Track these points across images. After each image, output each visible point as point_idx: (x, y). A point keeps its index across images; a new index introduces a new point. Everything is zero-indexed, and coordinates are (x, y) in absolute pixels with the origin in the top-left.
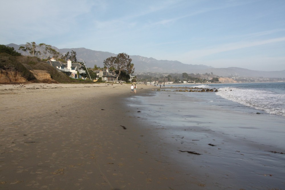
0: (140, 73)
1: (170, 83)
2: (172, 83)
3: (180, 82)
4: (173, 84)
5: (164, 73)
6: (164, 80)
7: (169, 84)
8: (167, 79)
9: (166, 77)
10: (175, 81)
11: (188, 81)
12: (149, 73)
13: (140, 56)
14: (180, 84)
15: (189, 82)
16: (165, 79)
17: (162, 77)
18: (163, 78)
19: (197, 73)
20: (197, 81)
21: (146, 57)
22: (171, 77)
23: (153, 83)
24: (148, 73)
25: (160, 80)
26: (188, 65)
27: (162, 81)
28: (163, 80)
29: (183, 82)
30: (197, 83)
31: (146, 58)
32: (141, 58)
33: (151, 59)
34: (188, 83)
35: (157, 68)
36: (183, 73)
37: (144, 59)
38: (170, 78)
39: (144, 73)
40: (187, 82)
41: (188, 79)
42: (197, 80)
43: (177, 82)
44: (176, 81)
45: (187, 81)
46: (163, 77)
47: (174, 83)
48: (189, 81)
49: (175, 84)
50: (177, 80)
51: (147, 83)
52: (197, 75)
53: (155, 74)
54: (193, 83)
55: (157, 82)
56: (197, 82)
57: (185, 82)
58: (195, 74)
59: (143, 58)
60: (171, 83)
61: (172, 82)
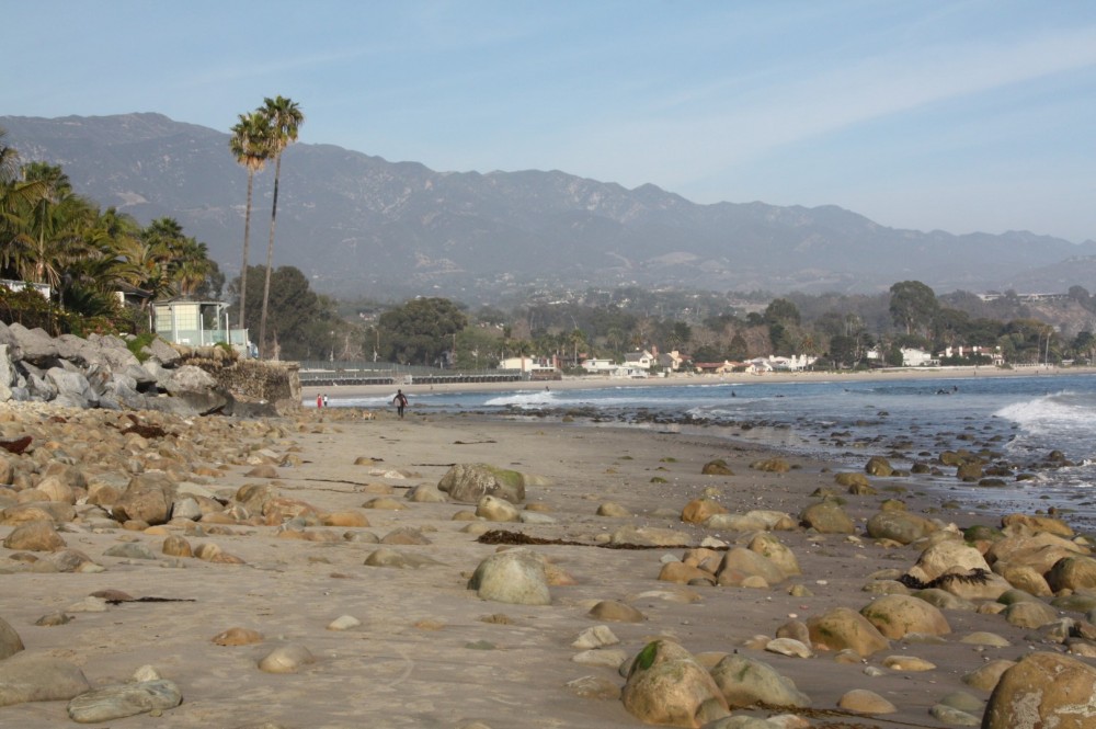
0: (561, 295)
1: (787, 370)
2: (808, 368)
3: (872, 355)
4: (811, 375)
5: (740, 296)
6: (738, 341)
7: (781, 376)
8: (764, 331)
9: (754, 319)
10: (827, 349)
11: (943, 347)
12: (629, 292)
13: (569, 178)
14: (878, 374)
15: (955, 361)
16: (750, 334)
17: (719, 321)
18: (731, 329)
19: (1002, 290)
20: (1019, 348)
21: (607, 185)
22: (797, 316)
23: (639, 364)
24: (619, 294)
25: (705, 338)
26: (917, 233)
27: (722, 351)
28: (726, 341)
29: (895, 360)
30: (1020, 369)
31: (614, 189)
32: (572, 188)
33: (650, 192)
34: (945, 362)
35: (694, 258)
36: (896, 288)
37: (596, 198)
38: (788, 326)
39: (591, 294)
40: (934, 355)
41: (937, 332)
42: (1021, 337)
43: (849, 362)
44: (840, 350)
45: (936, 350)
46: (727, 318)
47: (819, 366)
48: (949, 353)
49: (834, 375)
50: (850, 343)
51: (588, 365)
52: (1000, 300)
53: (675, 301)
54: (985, 369)
55: (675, 354)
56: (1020, 361)
57: (914, 357)
58: (982, 297)
59: (591, 186)
60: (793, 363)
61: (803, 360)
